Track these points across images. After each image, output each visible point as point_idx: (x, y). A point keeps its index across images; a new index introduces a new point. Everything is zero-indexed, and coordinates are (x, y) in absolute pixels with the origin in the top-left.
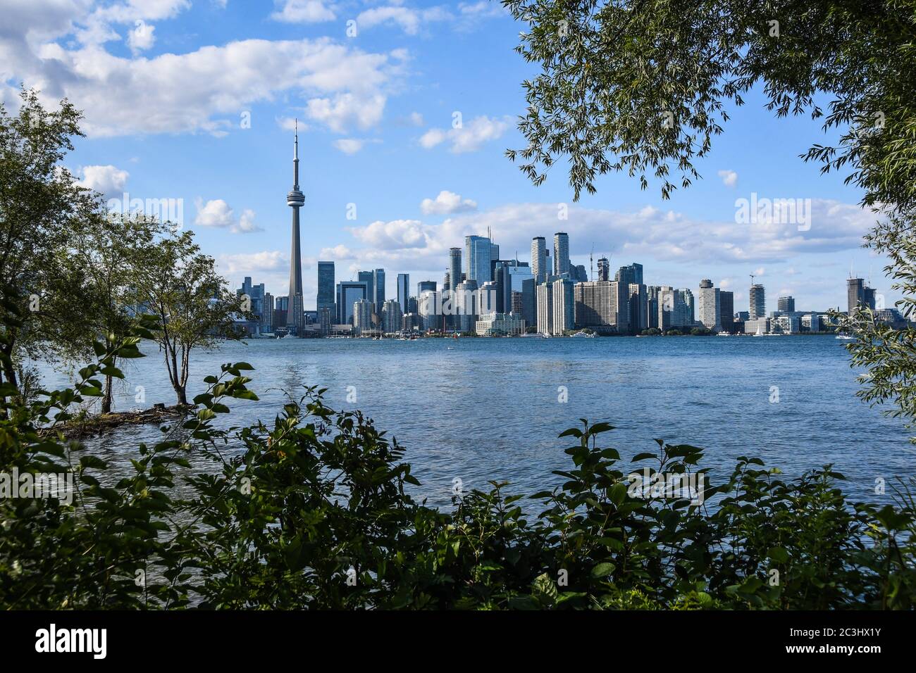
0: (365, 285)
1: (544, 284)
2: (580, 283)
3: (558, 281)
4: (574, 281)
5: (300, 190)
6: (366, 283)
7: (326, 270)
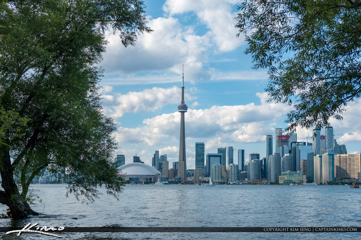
0: (221, 156)
1: (318, 155)
2: (338, 155)
3: (325, 154)
4: (335, 154)
5: (185, 103)
6: (221, 154)
7: (200, 147)
